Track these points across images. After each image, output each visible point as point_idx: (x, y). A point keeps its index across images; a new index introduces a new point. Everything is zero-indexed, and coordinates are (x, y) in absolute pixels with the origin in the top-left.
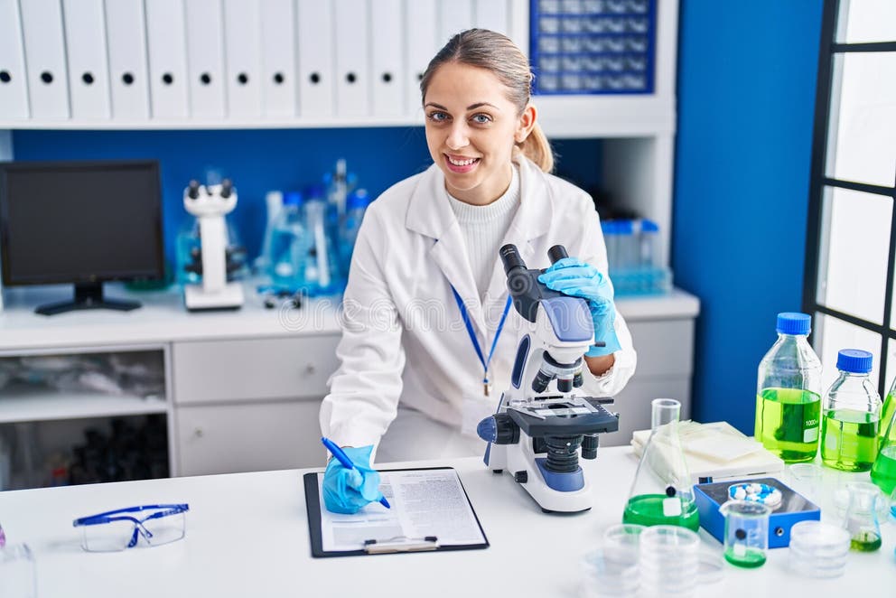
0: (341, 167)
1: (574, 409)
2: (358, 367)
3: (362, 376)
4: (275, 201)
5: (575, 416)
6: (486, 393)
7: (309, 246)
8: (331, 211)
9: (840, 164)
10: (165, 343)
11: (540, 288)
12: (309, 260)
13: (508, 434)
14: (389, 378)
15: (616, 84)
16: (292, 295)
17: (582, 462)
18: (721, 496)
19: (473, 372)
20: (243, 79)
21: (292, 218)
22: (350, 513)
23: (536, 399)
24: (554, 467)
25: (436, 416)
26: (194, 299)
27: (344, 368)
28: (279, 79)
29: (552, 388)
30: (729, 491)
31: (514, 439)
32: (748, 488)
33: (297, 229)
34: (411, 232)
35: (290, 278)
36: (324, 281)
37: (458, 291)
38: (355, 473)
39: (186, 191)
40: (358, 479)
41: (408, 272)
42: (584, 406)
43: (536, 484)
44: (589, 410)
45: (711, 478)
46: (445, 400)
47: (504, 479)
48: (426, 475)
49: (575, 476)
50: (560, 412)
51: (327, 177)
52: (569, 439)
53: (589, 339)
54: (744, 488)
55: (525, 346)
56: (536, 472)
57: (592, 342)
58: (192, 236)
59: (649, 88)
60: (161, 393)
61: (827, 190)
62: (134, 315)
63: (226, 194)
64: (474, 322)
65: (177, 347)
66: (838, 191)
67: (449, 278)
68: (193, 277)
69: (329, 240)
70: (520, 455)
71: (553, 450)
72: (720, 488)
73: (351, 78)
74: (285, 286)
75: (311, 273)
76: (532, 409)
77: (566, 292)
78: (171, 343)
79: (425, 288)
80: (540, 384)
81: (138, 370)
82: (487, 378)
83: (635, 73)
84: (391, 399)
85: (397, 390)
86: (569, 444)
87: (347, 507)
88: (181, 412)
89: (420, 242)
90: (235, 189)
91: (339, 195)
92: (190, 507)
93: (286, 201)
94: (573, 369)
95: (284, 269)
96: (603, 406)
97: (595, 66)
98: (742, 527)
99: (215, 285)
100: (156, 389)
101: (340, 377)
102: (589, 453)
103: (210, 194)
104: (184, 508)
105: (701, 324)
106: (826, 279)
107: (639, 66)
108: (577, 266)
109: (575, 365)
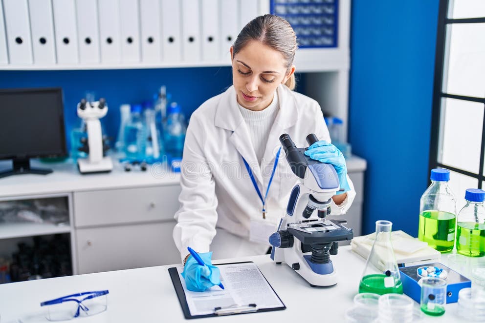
0: (163, 90)
1: (326, 227)
2: (192, 207)
3: (195, 212)
4: (126, 110)
5: (328, 231)
6: (264, 217)
7: (147, 136)
8: (159, 115)
9: (450, 86)
10: (68, 192)
11: (307, 159)
12: (147, 143)
13: (287, 242)
14: (209, 212)
15: (317, 42)
16: (140, 163)
17: (331, 257)
18: (413, 274)
19: (255, 205)
20: (109, 41)
21: (135, 120)
22: (201, 291)
23: (303, 222)
24: (316, 260)
25: (233, 231)
26: (84, 167)
27: (185, 208)
28: (130, 40)
29: (314, 216)
30: (418, 271)
31: (290, 245)
32: (427, 269)
33: (139, 126)
34: (218, 128)
35: (136, 154)
36: (157, 155)
37: (246, 160)
38: (205, 268)
39: (79, 105)
40: (208, 272)
41: (217, 150)
42: (331, 225)
43: (305, 270)
44: (334, 227)
45: (404, 264)
46: (238, 222)
47: (283, 268)
48: (239, 267)
49: (328, 265)
50: (320, 229)
51: (155, 96)
52: (325, 244)
53: (337, 187)
54: (425, 269)
55: (296, 192)
56: (305, 263)
57: (338, 189)
58: (81, 130)
59: (335, 44)
60: (67, 221)
61: (443, 99)
62: (49, 177)
63: (101, 107)
64: (256, 177)
65: (75, 194)
66: (449, 100)
67: (241, 153)
68: (82, 154)
69: (159, 132)
70: (294, 254)
71: (315, 250)
72: (411, 269)
73: (171, 40)
74: (134, 158)
75: (149, 151)
76: (303, 228)
77: (321, 161)
78: (73, 193)
79: (227, 159)
80: (307, 213)
81: (51, 208)
82: (265, 209)
83: (327, 36)
84: (212, 223)
85: (215, 219)
86: (325, 247)
87: (200, 288)
88: (79, 232)
89: (224, 134)
90: (106, 104)
91: (162, 106)
92: (109, 292)
93: (132, 110)
94: (327, 205)
95: (133, 149)
96: (342, 224)
97: (306, 32)
98: (432, 293)
99: (96, 159)
100: (63, 219)
101: (182, 213)
102: (334, 252)
103: (92, 107)
104: (105, 293)
105: (367, 175)
106: (442, 149)
107: (329, 32)
108: (326, 146)
109: (328, 202)
